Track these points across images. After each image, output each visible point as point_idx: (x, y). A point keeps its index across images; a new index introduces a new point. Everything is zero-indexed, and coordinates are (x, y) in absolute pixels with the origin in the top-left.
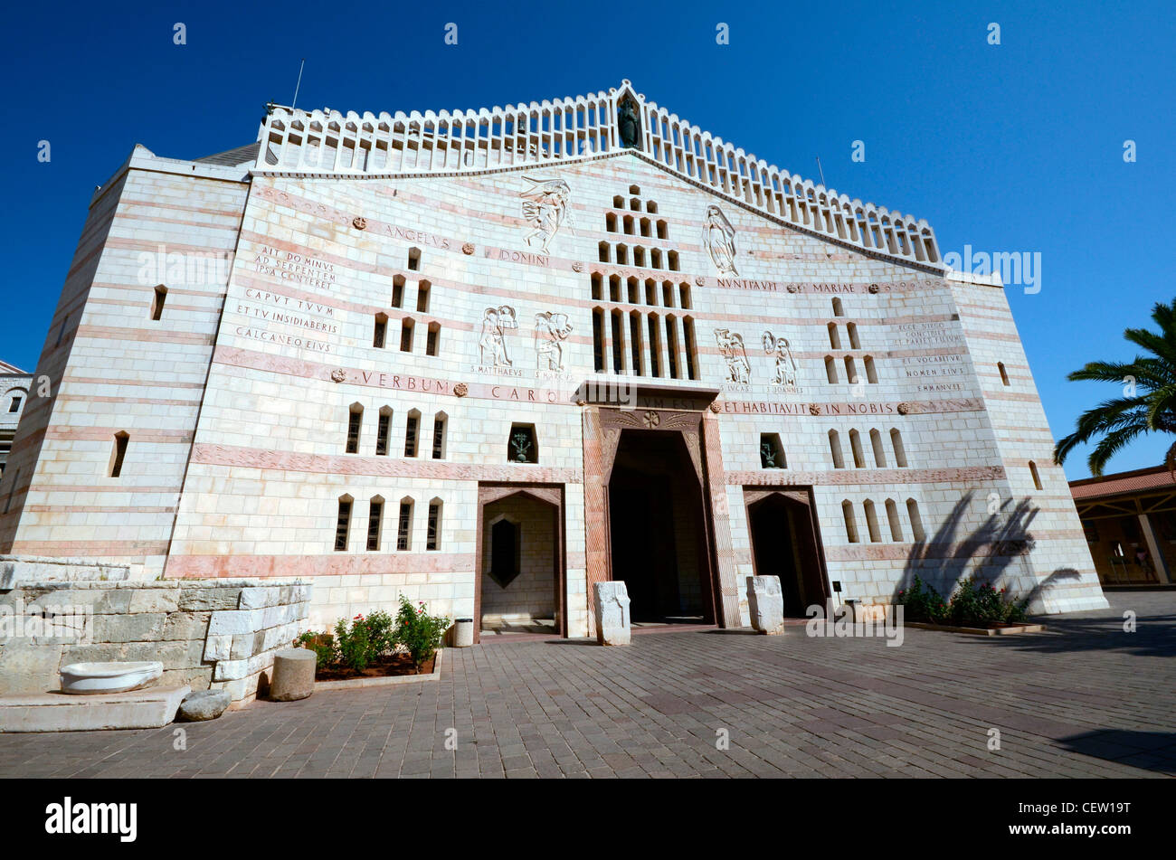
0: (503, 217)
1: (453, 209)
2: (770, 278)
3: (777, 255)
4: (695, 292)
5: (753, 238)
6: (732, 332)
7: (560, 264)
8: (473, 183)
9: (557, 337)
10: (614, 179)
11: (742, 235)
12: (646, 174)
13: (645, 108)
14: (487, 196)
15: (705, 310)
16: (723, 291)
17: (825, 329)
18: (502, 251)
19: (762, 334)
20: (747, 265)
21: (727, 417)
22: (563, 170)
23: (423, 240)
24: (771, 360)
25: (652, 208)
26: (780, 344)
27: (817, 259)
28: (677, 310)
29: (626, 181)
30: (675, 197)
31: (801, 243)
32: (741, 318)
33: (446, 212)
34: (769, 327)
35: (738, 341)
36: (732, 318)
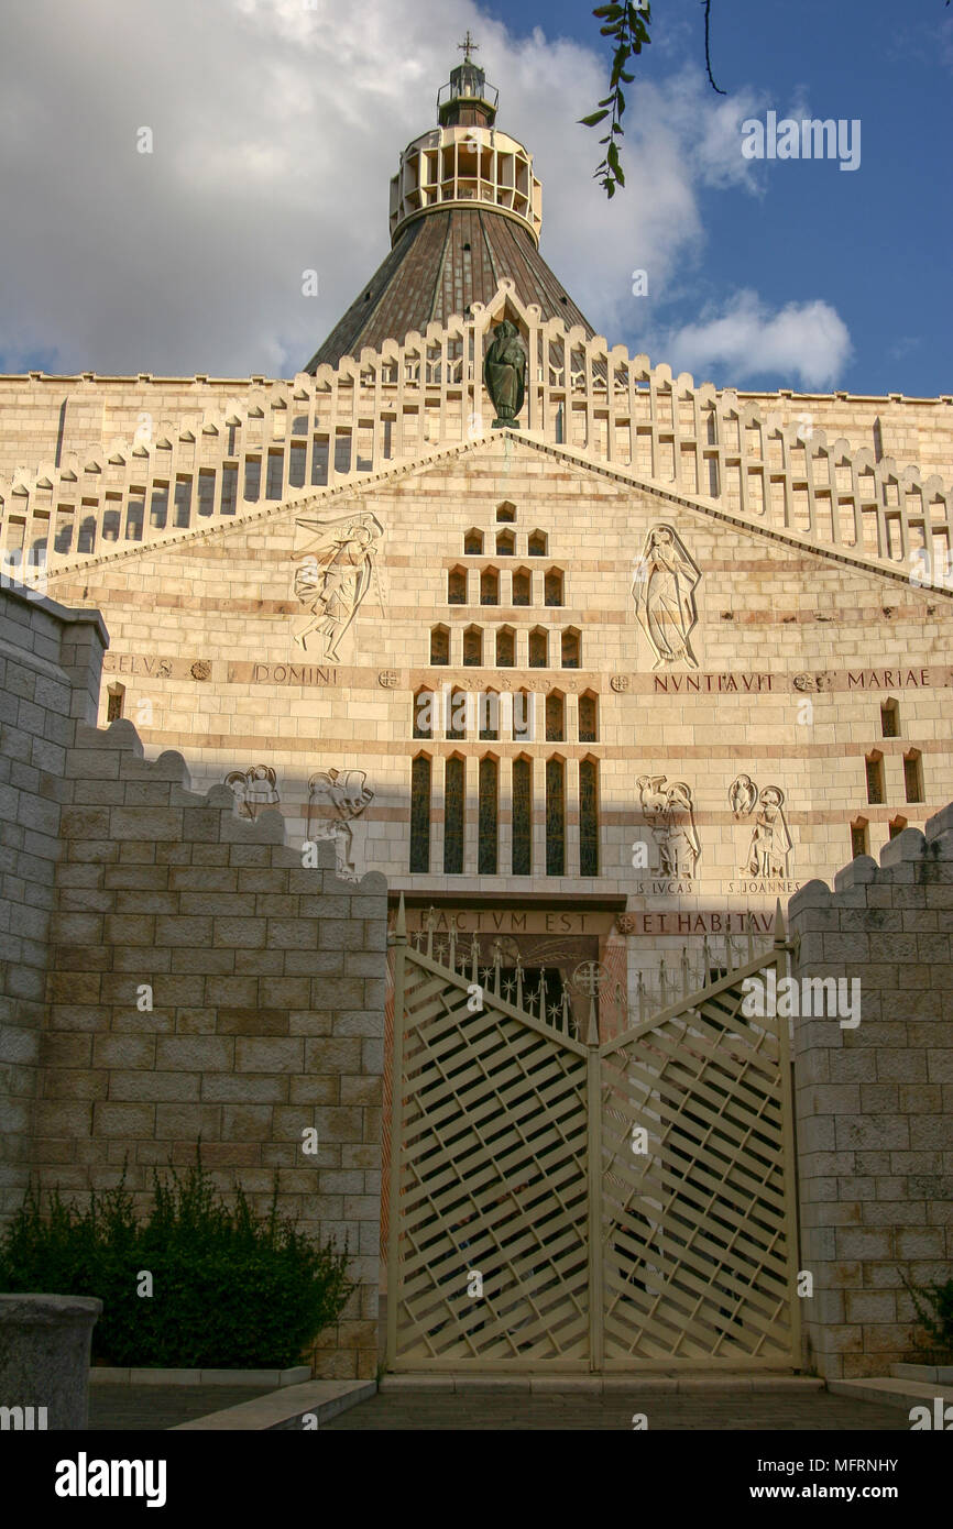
0: (261, 603)
1: (177, 603)
2: (760, 667)
3: (780, 618)
4: (607, 704)
5: (735, 584)
6: (671, 780)
7: (357, 679)
8: (212, 548)
9: (345, 813)
10: (469, 494)
11: (714, 580)
12: (529, 475)
13: (540, 333)
14: (235, 568)
15: (623, 740)
16: (664, 699)
17: (859, 764)
18: (256, 668)
19: (730, 781)
20: (717, 643)
21: (647, 941)
22: (371, 493)
23: (127, 668)
24: (743, 832)
25: (538, 544)
26: (766, 799)
27: (861, 618)
28: (572, 747)
29: (490, 495)
30: (586, 516)
31: (835, 586)
32: (695, 752)
33: (164, 610)
34: (748, 766)
35: (683, 798)
36: (676, 752)
